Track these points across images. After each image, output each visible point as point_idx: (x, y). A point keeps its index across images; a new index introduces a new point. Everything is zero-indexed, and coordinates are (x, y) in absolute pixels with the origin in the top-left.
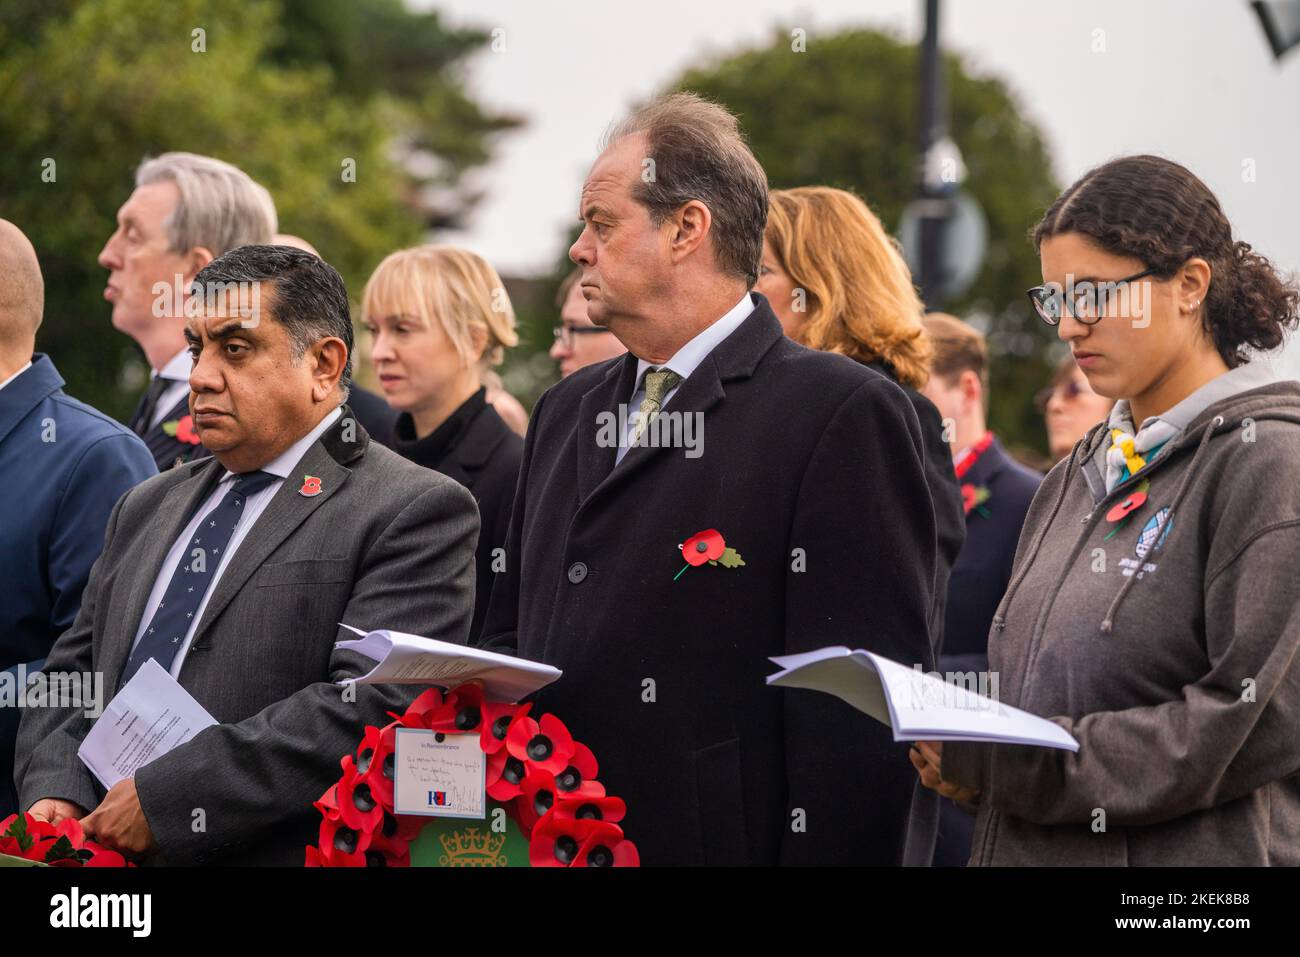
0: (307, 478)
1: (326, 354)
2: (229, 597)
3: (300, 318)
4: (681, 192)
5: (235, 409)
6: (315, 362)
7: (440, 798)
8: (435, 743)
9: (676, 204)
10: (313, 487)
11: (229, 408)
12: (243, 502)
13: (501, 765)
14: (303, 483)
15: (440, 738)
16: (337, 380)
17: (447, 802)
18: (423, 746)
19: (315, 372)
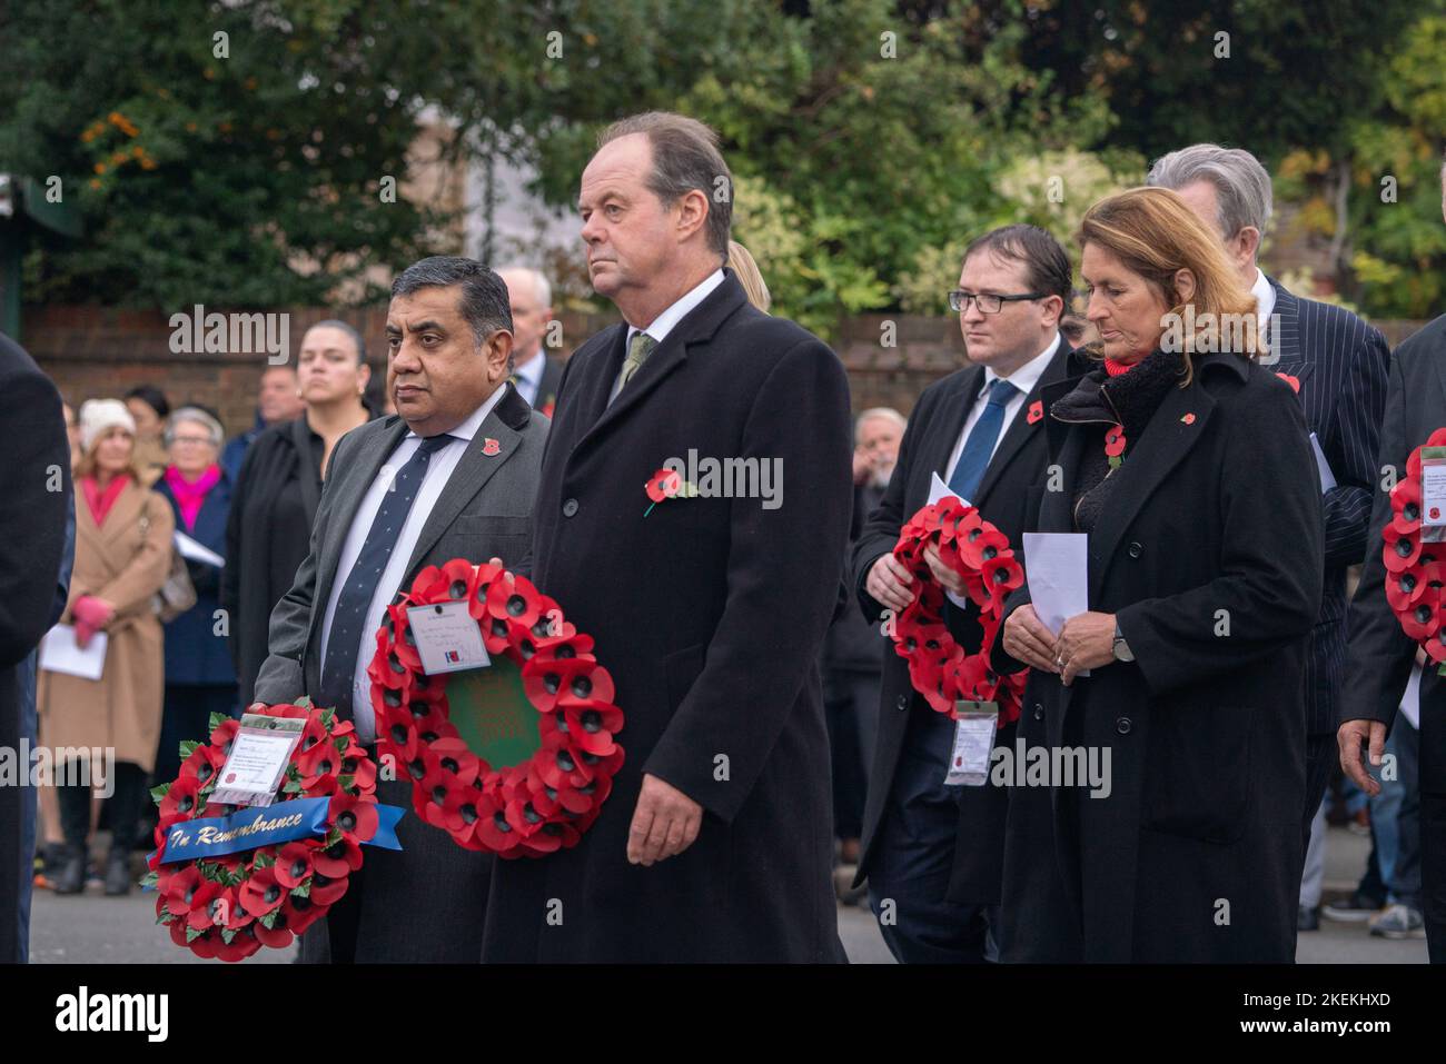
0: (487, 440)
1: (498, 343)
2: (435, 540)
3: (480, 316)
4: (685, 183)
5: (430, 386)
6: (490, 350)
7: (454, 656)
8: (436, 614)
9: (682, 191)
10: (492, 447)
11: (425, 385)
12: (428, 459)
13: (489, 624)
14: (484, 444)
15: (439, 610)
16: (505, 363)
17: (460, 658)
18: (429, 619)
19: (490, 357)
